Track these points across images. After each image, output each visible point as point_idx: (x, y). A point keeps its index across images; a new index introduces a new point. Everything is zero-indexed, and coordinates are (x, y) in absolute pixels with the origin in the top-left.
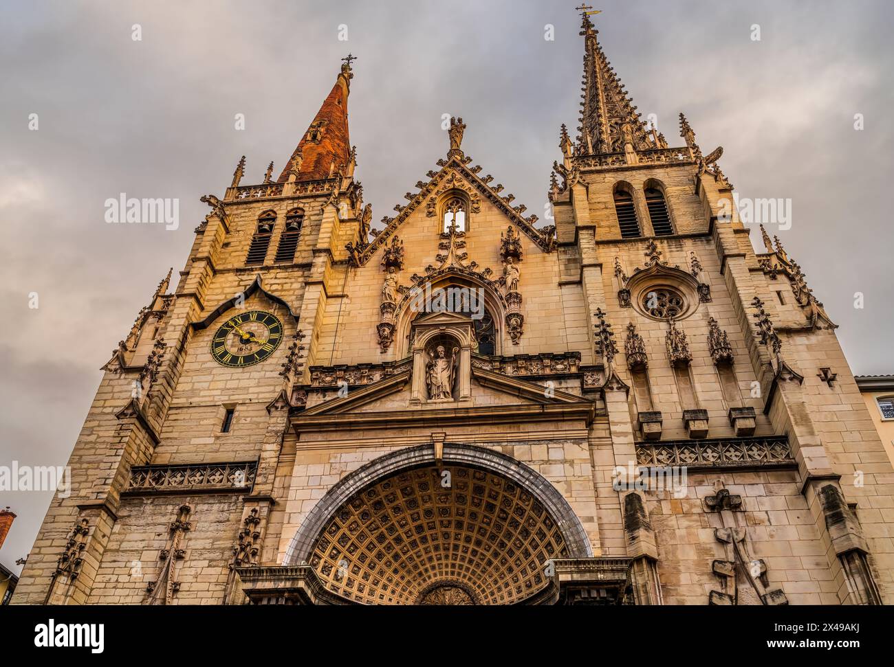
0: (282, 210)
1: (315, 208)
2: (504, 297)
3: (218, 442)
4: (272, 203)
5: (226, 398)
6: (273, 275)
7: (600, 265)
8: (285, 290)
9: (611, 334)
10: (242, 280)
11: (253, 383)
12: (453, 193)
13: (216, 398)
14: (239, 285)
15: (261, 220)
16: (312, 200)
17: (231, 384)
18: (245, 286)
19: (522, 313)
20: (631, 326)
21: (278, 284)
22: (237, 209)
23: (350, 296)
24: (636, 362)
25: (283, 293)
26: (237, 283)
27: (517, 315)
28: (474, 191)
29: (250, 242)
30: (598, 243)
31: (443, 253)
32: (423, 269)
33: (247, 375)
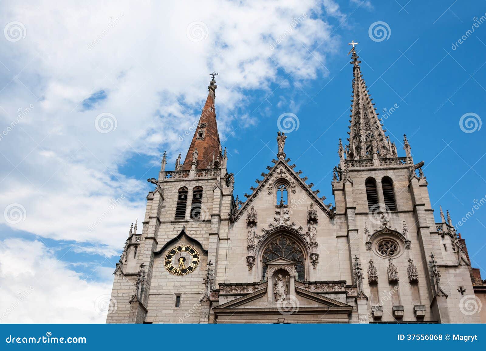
0: (191, 187)
1: (208, 187)
2: (309, 243)
3: (175, 312)
4: (185, 182)
5: (176, 291)
6: (190, 226)
7: (357, 230)
8: (198, 234)
9: (361, 269)
10: (175, 228)
11: (188, 283)
12: (281, 181)
13: (171, 291)
14: (174, 231)
15: (179, 192)
16: (206, 181)
17: (178, 284)
18: (177, 231)
19: (318, 253)
20: (371, 261)
21: (194, 231)
22: (166, 185)
23: (231, 239)
24: (372, 281)
25: (197, 236)
26: (172, 229)
27: (315, 254)
28: (293, 180)
29: (176, 206)
30: (356, 214)
31: (277, 217)
32: (267, 225)
33: (184, 279)
